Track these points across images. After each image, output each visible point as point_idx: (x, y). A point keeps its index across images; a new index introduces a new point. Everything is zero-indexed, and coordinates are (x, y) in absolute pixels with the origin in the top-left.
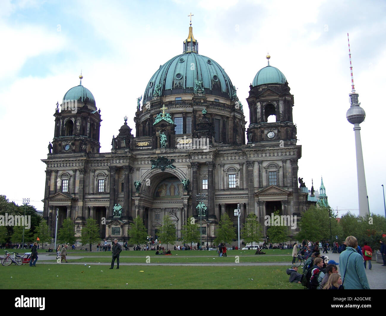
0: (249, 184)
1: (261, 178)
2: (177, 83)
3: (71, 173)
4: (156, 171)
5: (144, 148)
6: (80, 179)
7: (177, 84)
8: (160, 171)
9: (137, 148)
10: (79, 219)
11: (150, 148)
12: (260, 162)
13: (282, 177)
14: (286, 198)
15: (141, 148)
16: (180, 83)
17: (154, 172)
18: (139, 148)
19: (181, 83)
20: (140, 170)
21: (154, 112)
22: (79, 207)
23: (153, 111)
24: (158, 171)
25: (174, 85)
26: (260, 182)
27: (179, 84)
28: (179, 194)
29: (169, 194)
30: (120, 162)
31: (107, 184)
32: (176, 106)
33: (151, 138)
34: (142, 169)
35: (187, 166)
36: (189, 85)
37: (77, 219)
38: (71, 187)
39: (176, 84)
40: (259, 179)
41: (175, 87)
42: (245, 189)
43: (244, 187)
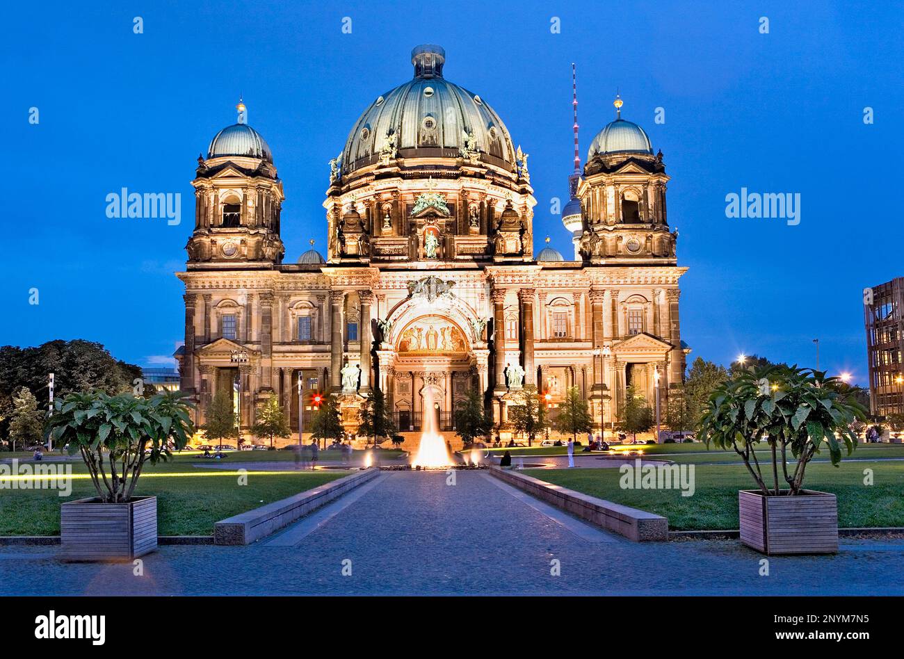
0: (595, 331)
1: (616, 322)
2: (426, 137)
3: (243, 300)
4: (418, 302)
5: (392, 258)
6: (263, 313)
7: (426, 139)
8: (425, 302)
9: (378, 257)
10: (267, 393)
11: (405, 258)
13: (653, 321)
15: (387, 258)
16: (432, 137)
17: (414, 303)
18: (382, 258)
19: (435, 138)
22: (264, 368)
24: (422, 303)
25: (421, 138)
26: (614, 328)
27: (430, 138)
28: (445, 346)
29: (426, 347)
30: (351, 283)
31: (316, 326)
33: (407, 239)
36: (450, 141)
37: (260, 392)
39: (424, 138)
40: (613, 322)
41: (423, 144)
42: (586, 341)
43: (583, 337)
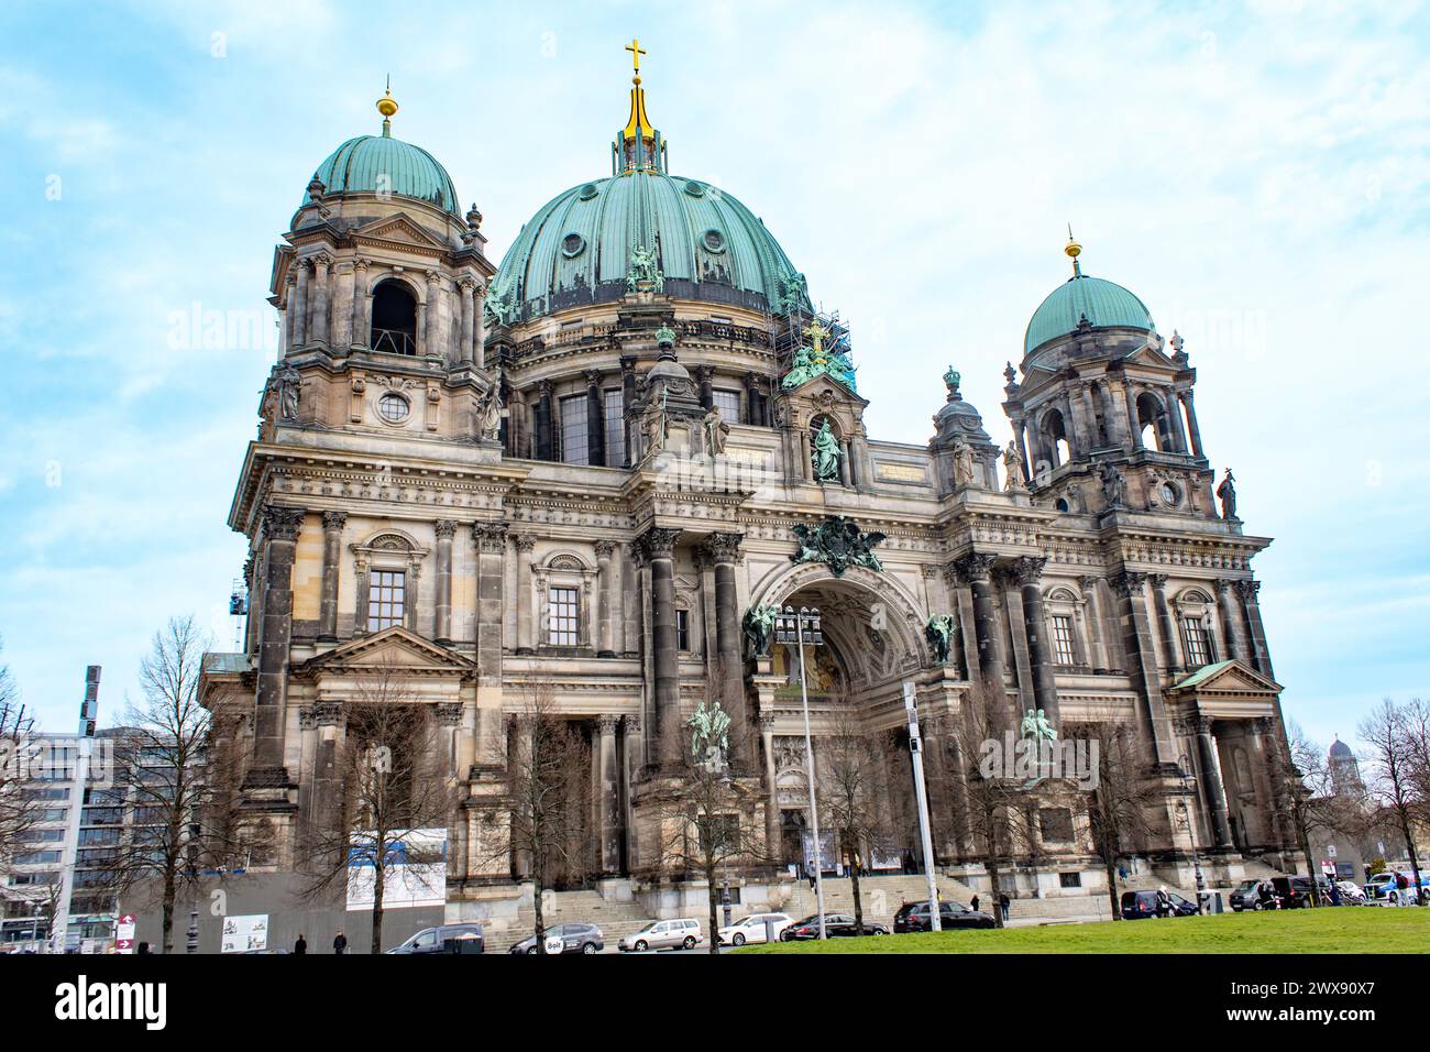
0: (1141, 652)
1: (1170, 633)
2: (711, 264)
3: (423, 537)
4: (811, 572)
6: (484, 571)
7: (711, 270)
8: (824, 574)
10: (491, 778)
12: (1156, 581)
14: (1267, 710)
16: (721, 268)
17: (805, 574)
19: (726, 269)
20: (744, 560)
21: (645, 349)
22: (484, 714)
23: (640, 346)
24: (819, 576)
25: (701, 266)
26: (1168, 649)
27: (717, 271)
30: (693, 516)
31: (594, 613)
32: (732, 343)
33: (774, 435)
34: (753, 561)
35: (918, 568)
36: (749, 282)
37: (474, 776)
38: (425, 610)
39: (706, 266)
40: (1166, 638)
41: (706, 276)
42: (1112, 672)
43: (1104, 664)
